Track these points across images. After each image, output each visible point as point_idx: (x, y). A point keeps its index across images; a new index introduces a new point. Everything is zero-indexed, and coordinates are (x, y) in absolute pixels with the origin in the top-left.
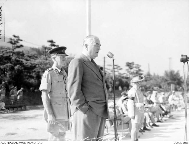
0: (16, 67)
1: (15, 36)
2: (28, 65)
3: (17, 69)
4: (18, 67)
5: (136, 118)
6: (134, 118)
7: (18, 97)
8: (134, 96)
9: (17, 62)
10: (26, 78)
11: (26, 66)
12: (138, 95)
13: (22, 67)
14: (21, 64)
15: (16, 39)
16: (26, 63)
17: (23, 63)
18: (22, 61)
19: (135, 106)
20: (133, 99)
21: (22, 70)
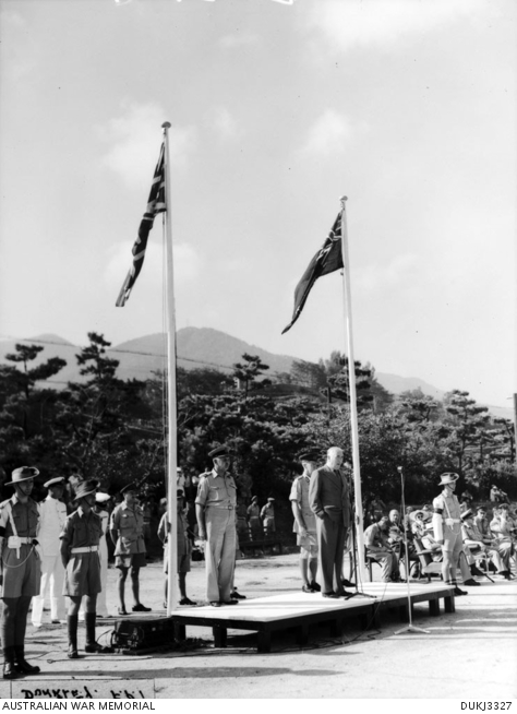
0: (255, 446)
1: (247, 358)
2: (284, 439)
3: (257, 450)
4: (260, 445)
5: (447, 542)
6: (443, 543)
7: (265, 523)
8: (441, 507)
9: (258, 433)
10: (281, 472)
11: (280, 440)
12: (449, 505)
13: (269, 445)
14: (267, 436)
15: (250, 365)
16: (281, 433)
17: (273, 434)
18: (268, 429)
19: (444, 524)
20: (440, 511)
21: (270, 451)
